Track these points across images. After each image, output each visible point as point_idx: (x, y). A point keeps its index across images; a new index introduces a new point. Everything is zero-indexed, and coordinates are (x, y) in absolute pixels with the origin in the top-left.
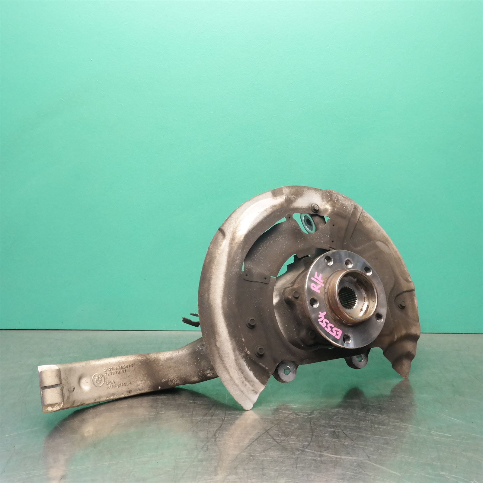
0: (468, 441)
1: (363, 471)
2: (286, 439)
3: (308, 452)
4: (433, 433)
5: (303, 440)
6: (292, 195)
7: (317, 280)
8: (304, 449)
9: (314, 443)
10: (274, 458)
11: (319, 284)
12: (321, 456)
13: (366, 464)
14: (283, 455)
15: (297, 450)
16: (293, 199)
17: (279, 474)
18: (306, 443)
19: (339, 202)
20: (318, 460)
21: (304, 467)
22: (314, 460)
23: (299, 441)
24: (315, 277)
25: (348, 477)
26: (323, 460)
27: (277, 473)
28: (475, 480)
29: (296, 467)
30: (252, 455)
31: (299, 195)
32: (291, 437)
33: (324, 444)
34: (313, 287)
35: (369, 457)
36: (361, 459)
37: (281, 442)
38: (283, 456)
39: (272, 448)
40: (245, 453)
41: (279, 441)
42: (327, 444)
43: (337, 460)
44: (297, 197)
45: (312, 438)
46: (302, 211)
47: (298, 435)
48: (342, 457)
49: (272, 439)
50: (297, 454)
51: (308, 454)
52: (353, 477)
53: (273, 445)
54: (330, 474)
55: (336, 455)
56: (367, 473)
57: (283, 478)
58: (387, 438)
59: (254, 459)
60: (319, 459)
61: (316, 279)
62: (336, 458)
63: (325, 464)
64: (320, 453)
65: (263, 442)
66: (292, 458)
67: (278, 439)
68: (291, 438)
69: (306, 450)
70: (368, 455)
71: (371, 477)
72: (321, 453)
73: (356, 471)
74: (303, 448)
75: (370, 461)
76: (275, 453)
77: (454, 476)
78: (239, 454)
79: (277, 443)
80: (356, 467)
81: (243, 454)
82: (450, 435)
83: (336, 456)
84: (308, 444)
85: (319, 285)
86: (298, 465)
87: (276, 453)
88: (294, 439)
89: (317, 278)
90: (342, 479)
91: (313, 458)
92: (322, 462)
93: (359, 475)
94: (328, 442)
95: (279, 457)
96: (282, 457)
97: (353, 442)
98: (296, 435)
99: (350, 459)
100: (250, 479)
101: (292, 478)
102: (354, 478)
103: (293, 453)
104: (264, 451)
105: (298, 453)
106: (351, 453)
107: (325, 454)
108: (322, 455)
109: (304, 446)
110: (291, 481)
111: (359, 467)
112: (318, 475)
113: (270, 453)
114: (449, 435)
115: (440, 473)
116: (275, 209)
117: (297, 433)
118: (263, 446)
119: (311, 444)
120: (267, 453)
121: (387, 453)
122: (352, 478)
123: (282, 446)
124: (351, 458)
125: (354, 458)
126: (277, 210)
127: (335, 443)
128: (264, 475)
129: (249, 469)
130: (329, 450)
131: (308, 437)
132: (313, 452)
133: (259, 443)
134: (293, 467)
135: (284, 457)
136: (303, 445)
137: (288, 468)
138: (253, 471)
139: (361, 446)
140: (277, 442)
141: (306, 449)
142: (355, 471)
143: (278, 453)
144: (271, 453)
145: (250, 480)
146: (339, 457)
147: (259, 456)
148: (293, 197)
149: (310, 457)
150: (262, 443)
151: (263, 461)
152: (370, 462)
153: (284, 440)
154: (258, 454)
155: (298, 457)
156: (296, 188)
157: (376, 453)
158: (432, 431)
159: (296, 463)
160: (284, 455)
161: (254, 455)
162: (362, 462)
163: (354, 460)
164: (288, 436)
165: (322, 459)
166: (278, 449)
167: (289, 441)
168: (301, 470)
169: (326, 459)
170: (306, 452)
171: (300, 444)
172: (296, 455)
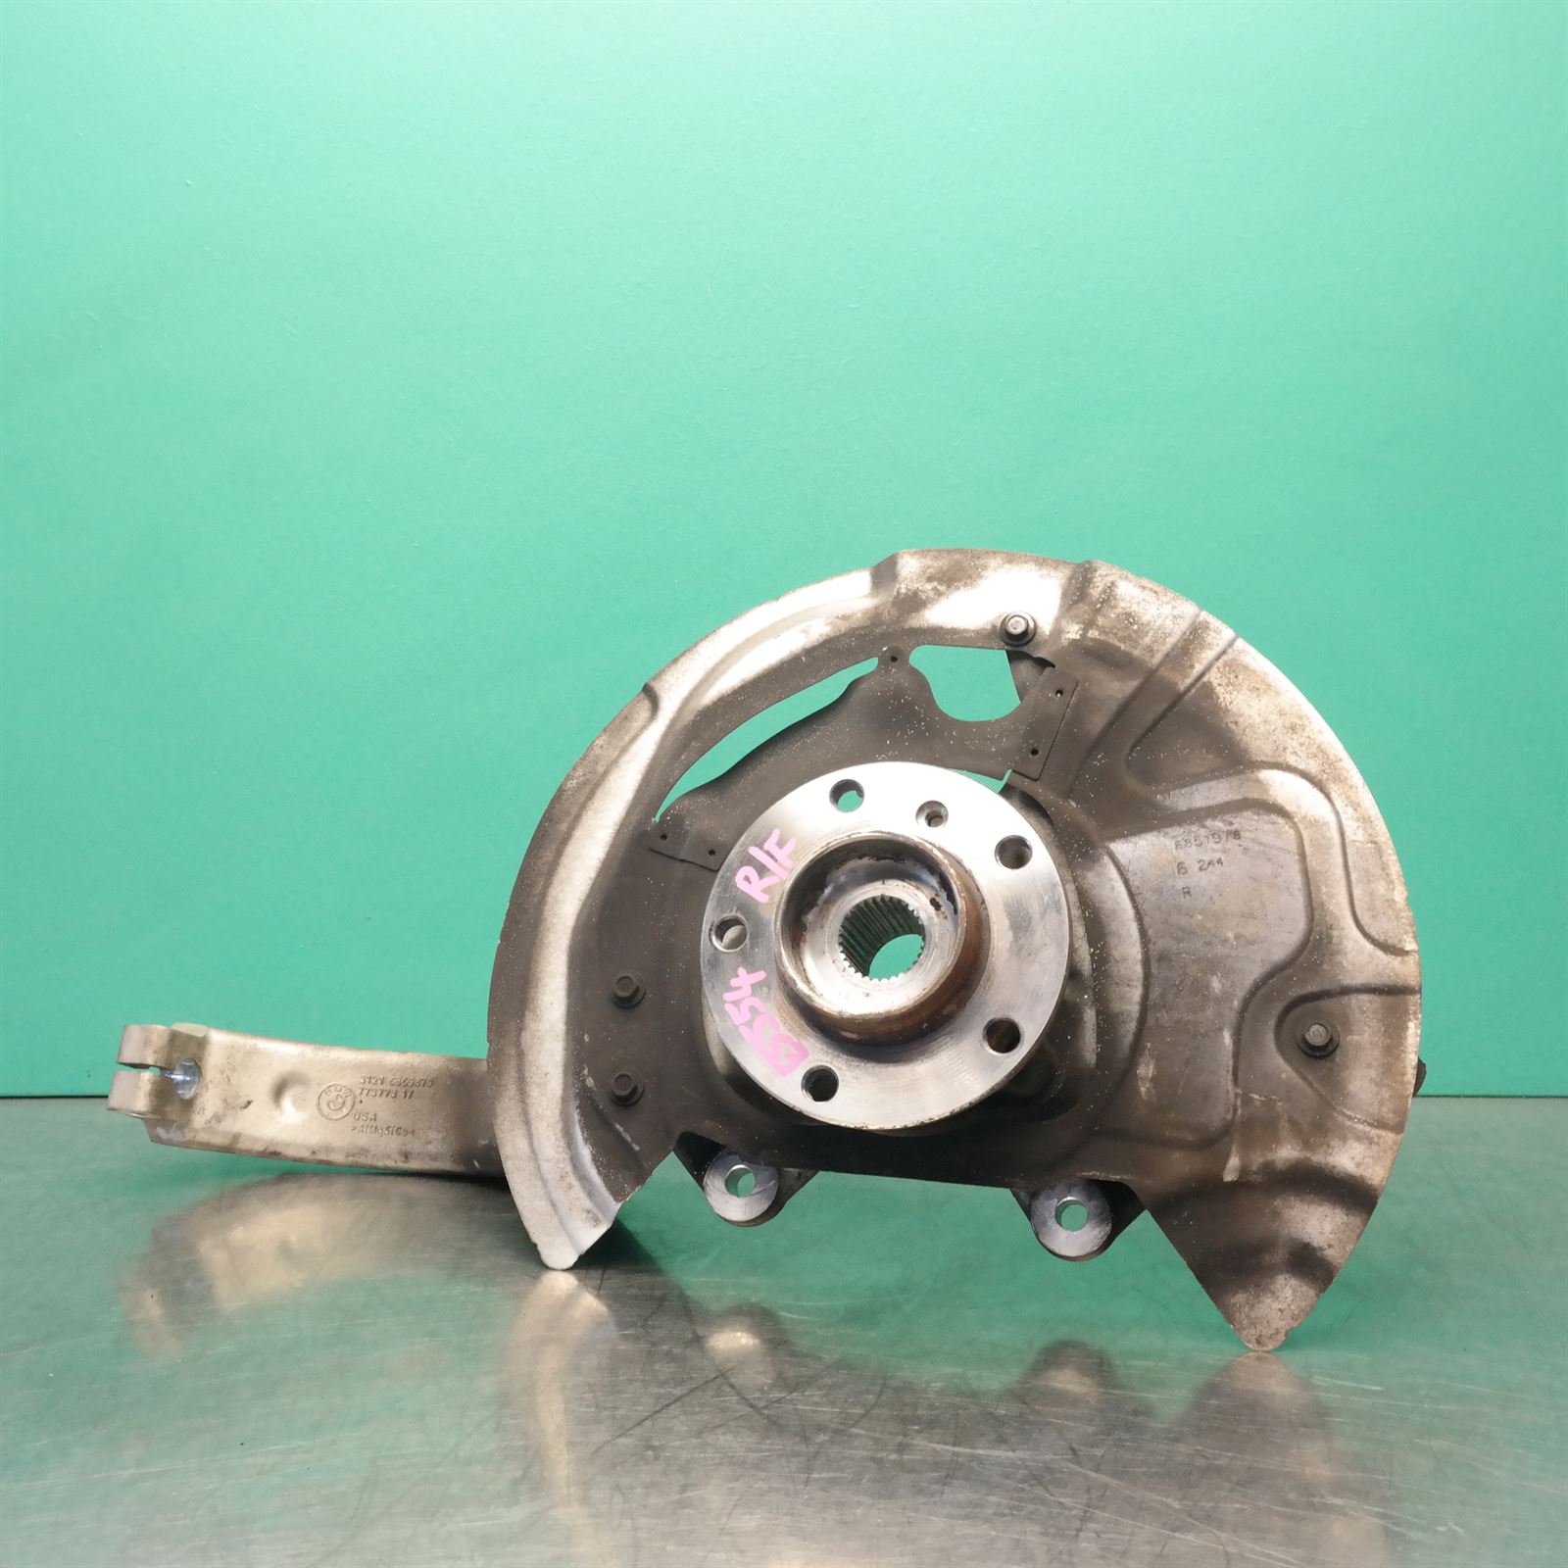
0: (1442, 1407)
1: (1048, 1495)
2: (789, 1397)
3: (857, 1435)
4: (1318, 1383)
5: (846, 1402)
6: (930, 579)
7: (772, 857)
8: (843, 1427)
9: (885, 1412)
10: (732, 1452)
11: (774, 874)
12: (901, 1448)
13: (1063, 1472)
14: (766, 1444)
15: (821, 1428)
16: (931, 594)
17: (740, 1502)
18: (858, 1411)
19: (1115, 607)
20: (890, 1461)
21: (832, 1482)
22: (873, 1459)
23: (833, 1404)
24: (766, 846)
25: (989, 1511)
26: (909, 1460)
27: (735, 1498)
28: (1450, 1524)
29: (807, 1482)
30: (656, 1443)
31: (960, 580)
32: (805, 1391)
33: (919, 1412)
34: (747, 879)
35: (1074, 1451)
36: (1048, 1457)
37: (766, 1407)
38: (764, 1447)
39: (732, 1423)
40: (631, 1440)
41: (762, 1404)
42: (933, 1413)
43: (960, 1460)
44: (949, 587)
45: (880, 1395)
46: (955, 637)
47: (834, 1385)
48: (980, 1452)
49: (735, 1398)
50: (818, 1441)
51: (856, 1443)
52: (1007, 1511)
53: (737, 1415)
54: (923, 1504)
55: (959, 1446)
56: (1061, 1500)
57: (751, 1514)
58: (1152, 1396)
59: (657, 1458)
60: (893, 1457)
61: (768, 853)
62: (958, 1454)
63: (911, 1471)
64: (899, 1438)
65: (701, 1405)
66: (797, 1454)
67: (760, 1399)
68: (806, 1393)
69: (854, 1430)
70: (1074, 1446)
71: (1074, 1512)
72: (906, 1440)
73: (1022, 1495)
74: (844, 1424)
75: (1079, 1463)
76: (740, 1440)
77: (1376, 1509)
78: (608, 1442)
79: (750, 1409)
80: (1024, 1482)
81: (622, 1440)
82: (1379, 1388)
83: (956, 1449)
84: (863, 1412)
85: (774, 877)
86: (814, 1476)
87: (742, 1438)
88: (815, 1399)
89: (775, 851)
90: (967, 1517)
91: (872, 1454)
92: (901, 1466)
93: (1031, 1507)
94: (937, 1408)
95: (750, 1450)
96: (761, 1451)
97: (1024, 1406)
98: (825, 1386)
99: (1007, 1458)
100: (632, 1519)
101: (786, 1514)
102: (1013, 1514)
103: (806, 1439)
104: (702, 1433)
105: (822, 1437)
106: (1013, 1439)
107: (921, 1443)
108: (908, 1445)
109: (846, 1419)
110: (777, 1522)
111: (1033, 1482)
112: (881, 1506)
113: (721, 1438)
114: (1373, 1388)
115: (1328, 1502)
116: (844, 626)
117: (828, 1381)
118: (698, 1417)
119: (874, 1412)
120: (710, 1439)
121: (1143, 1439)
122: (1005, 1515)
123: (768, 1417)
124: (1010, 1454)
125: (1020, 1454)
126: (852, 633)
127: (960, 1411)
128: (683, 1504)
129: (632, 1488)
130: (938, 1431)
131: (868, 1392)
132: (878, 1435)
133: (688, 1409)
134: (794, 1482)
135: (766, 1450)
136: (843, 1415)
137: (775, 1485)
138: (647, 1495)
139: (1051, 1420)
140: (752, 1406)
141: (853, 1426)
142: (1016, 1495)
143: (749, 1439)
144: (724, 1439)
145: (629, 1521)
146: (969, 1451)
147: (680, 1447)
148: (929, 587)
149: (861, 1452)
150: (697, 1409)
151: (688, 1462)
152: (1076, 1468)
153: (779, 1401)
154: (678, 1443)
155: (818, 1452)
156: (957, 556)
157: (1103, 1439)
158: (1316, 1377)
159: (809, 1469)
160: (771, 1444)
161: (662, 1445)
162: (1047, 1468)
163: (1021, 1460)
164: (795, 1390)
165: (906, 1457)
166: (751, 1429)
167: (796, 1402)
168: (822, 1489)
169: (917, 1457)
170: (850, 1436)
171: (832, 1413)
172: (816, 1444)
